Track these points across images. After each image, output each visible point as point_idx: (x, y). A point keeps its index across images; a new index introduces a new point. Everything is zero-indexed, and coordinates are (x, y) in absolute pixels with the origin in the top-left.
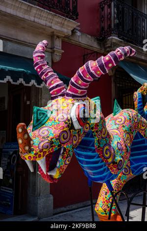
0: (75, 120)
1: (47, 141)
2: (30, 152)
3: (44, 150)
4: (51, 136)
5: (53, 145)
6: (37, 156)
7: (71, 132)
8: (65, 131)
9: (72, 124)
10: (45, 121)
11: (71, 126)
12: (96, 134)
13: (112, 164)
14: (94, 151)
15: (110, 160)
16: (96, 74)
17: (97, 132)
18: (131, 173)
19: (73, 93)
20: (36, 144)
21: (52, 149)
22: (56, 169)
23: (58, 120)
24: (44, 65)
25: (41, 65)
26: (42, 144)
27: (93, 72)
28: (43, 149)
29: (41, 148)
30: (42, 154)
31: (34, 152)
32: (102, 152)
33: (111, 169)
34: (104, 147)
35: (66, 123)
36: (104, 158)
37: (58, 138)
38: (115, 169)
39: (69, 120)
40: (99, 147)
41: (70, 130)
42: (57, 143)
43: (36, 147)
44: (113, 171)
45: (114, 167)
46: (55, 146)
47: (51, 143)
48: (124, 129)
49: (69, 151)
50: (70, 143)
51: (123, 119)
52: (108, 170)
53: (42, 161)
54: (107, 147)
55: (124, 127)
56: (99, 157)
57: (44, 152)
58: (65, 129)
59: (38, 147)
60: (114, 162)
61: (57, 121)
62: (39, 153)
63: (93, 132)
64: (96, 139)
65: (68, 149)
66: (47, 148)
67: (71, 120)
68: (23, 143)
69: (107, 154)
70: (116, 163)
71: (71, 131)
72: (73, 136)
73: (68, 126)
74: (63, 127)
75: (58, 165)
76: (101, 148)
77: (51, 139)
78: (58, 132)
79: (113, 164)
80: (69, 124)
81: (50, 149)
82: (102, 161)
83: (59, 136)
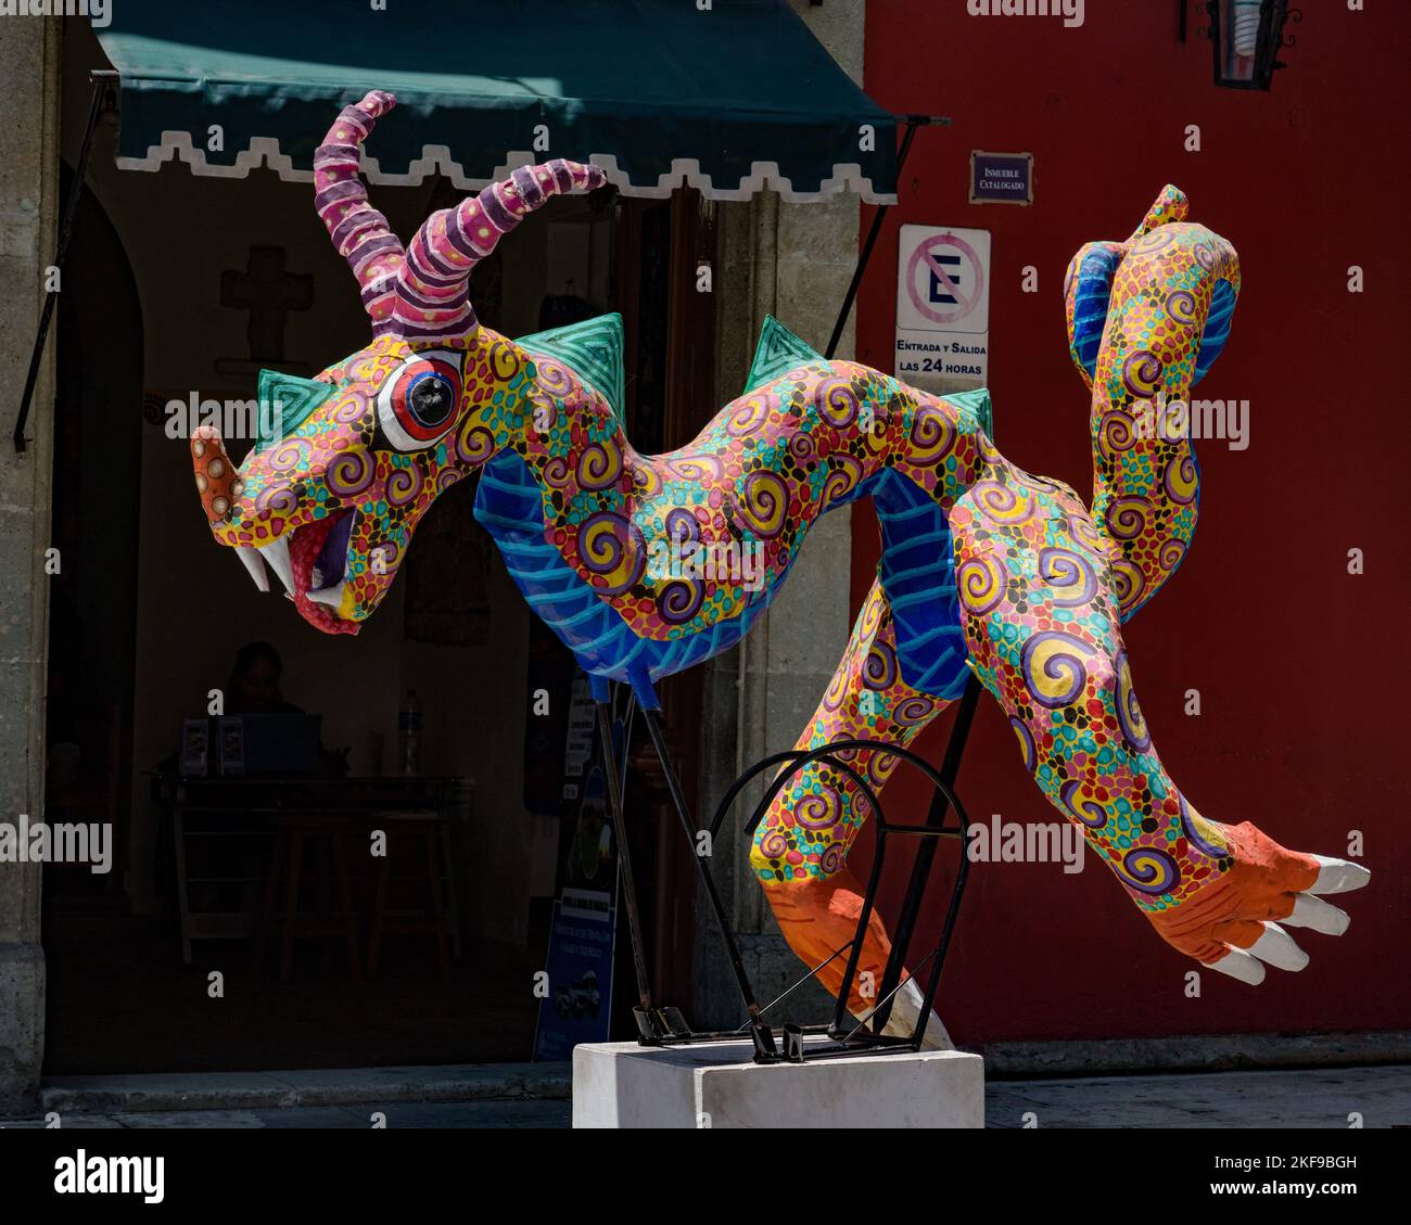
0: (387, 416)
1: (286, 486)
2: (229, 519)
3: (274, 514)
4: (301, 470)
5: (306, 498)
6: (253, 531)
7: (375, 459)
8: (353, 455)
9: (379, 430)
10: (297, 419)
11: (375, 440)
12: (541, 470)
13: (628, 596)
14: (538, 539)
15: (618, 579)
16: (449, 260)
17: (542, 462)
18: (899, 681)
19: (408, 322)
20: (251, 496)
21: (305, 513)
22: (343, 586)
23: (336, 419)
24: (347, 205)
25: (333, 203)
26: (271, 493)
27: (438, 252)
28: (269, 512)
29: (263, 506)
30: (267, 524)
31: (242, 519)
32: (577, 542)
33: (630, 614)
34: (584, 525)
35: (357, 427)
36: (588, 568)
37: (325, 477)
38: (644, 616)
39: (368, 419)
40: (561, 521)
41: (371, 451)
42: (322, 494)
43: (249, 504)
44: (638, 624)
45: (641, 610)
46: (313, 503)
47: (299, 491)
48: (749, 456)
49: (377, 523)
50: (377, 496)
51: (758, 413)
52: (615, 619)
53: (272, 551)
54: (606, 526)
55: (750, 445)
56: (561, 563)
57: (273, 521)
58: (349, 449)
59: (256, 504)
60: (639, 590)
61: (331, 422)
62: (258, 523)
63: (529, 463)
64: (547, 492)
65: (370, 517)
66: (285, 506)
67: (377, 416)
68: (207, 487)
69: (601, 553)
70: (651, 592)
71: (379, 454)
72: (392, 474)
73: (365, 438)
74: (346, 441)
75: (347, 573)
76: (571, 528)
77: (301, 479)
78: (325, 458)
79: (637, 597)
80: (370, 430)
81: (299, 512)
82: (580, 582)
83: (327, 471)
